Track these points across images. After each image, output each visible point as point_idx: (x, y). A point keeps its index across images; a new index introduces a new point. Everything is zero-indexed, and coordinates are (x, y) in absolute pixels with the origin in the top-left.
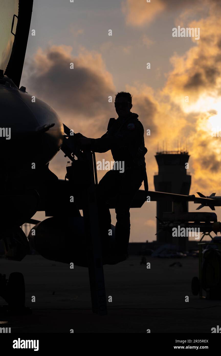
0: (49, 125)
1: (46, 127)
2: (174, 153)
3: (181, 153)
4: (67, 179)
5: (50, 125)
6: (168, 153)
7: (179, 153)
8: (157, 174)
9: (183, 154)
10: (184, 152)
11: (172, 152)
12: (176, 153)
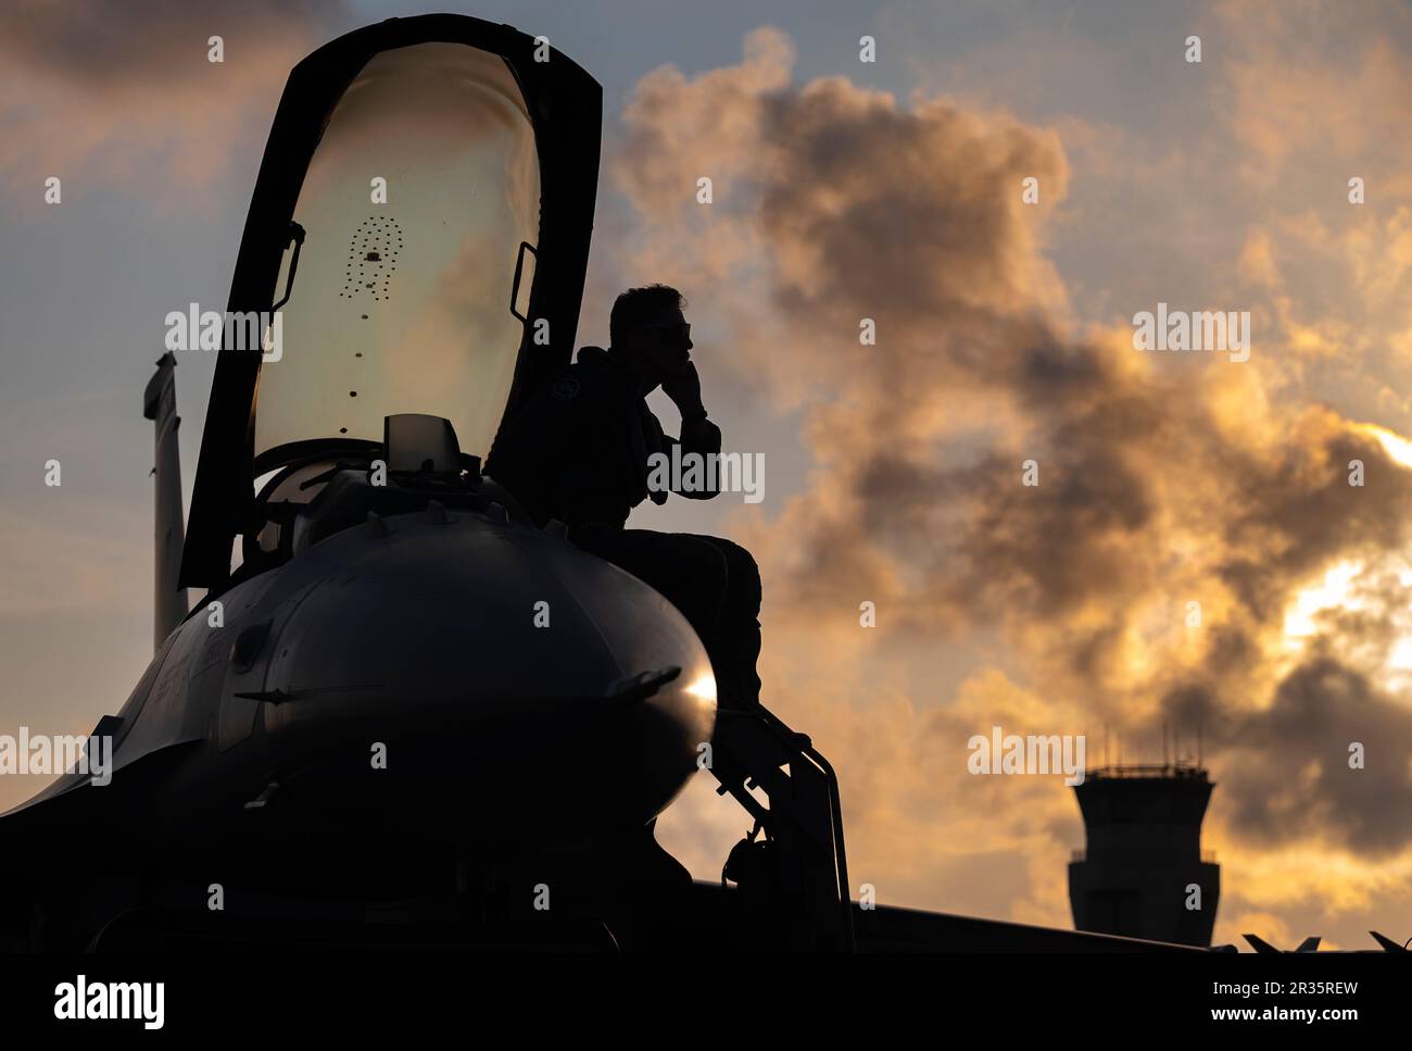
0: (660, 672)
1: (646, 679)
2: (1151, 774)
3: (1179, 772)
4: (731, 883)
5: (664, 672)
6: (1126, 775)
7: (1171, 773)
8: (1083, 858)
9: (1186, 776)
10: (1192, 771)
11: (1141, 769)
12: (1158, 774)
